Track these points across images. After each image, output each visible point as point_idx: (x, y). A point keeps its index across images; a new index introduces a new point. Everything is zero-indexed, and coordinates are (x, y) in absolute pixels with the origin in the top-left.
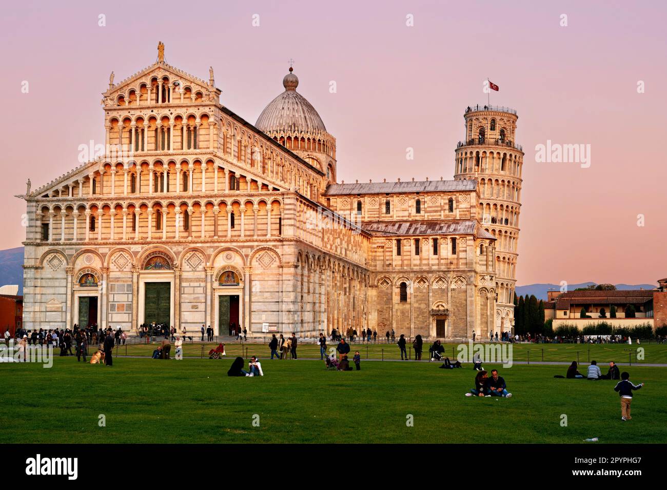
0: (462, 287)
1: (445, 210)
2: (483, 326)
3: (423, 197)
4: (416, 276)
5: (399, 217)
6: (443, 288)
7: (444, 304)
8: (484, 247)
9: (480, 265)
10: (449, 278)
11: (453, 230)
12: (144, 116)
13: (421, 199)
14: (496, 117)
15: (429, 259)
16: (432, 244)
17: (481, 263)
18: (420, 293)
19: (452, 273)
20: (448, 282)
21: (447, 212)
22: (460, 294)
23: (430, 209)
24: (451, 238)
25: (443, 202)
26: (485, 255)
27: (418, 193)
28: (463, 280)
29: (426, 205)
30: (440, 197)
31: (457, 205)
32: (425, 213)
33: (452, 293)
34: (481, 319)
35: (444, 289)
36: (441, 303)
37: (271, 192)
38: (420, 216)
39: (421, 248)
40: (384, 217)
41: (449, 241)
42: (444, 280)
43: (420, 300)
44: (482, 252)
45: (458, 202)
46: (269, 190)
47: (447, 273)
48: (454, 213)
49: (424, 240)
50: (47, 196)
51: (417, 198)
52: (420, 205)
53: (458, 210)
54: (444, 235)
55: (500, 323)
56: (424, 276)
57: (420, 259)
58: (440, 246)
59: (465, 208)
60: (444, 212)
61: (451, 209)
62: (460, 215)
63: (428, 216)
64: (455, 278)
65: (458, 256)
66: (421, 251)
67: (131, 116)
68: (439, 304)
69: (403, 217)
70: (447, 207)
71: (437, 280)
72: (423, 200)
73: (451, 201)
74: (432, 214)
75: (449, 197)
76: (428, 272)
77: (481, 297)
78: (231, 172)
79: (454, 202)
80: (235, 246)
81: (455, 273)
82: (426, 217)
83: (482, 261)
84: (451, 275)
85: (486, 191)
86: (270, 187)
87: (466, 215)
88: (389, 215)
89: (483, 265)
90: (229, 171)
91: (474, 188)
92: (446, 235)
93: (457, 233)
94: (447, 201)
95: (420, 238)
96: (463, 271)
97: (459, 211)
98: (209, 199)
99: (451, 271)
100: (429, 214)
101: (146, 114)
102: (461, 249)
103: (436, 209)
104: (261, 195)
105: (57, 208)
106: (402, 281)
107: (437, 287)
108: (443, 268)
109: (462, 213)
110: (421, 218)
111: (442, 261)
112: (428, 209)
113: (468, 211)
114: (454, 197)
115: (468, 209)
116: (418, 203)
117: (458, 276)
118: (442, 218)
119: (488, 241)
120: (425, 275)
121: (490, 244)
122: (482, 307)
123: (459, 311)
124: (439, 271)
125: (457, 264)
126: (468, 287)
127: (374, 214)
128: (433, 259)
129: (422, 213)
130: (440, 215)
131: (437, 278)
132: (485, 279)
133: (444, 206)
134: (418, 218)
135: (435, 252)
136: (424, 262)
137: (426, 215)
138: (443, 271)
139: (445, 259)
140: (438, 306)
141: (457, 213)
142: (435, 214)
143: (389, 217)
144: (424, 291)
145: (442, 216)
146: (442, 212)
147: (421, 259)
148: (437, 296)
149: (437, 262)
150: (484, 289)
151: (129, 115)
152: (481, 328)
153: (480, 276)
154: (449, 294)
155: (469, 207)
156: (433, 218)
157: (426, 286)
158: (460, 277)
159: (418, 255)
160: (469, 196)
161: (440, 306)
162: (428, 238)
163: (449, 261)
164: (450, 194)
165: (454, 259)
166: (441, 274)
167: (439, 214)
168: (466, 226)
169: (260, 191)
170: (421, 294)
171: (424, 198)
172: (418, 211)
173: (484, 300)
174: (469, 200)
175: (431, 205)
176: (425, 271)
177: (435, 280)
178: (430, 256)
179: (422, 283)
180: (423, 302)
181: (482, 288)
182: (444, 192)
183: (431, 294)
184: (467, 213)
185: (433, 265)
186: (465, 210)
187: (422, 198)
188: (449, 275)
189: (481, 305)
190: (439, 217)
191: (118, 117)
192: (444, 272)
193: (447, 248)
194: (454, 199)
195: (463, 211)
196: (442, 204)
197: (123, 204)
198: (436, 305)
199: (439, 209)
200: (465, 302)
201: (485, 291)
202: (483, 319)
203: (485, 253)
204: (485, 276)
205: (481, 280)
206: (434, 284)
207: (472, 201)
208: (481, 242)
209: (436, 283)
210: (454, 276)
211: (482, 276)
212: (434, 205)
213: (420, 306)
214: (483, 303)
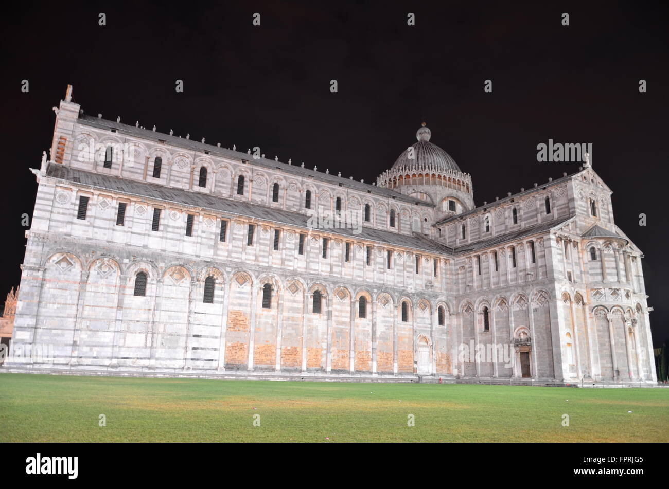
0: (545, 305)
1: (542, 212)
2: (605, 362)
3: (519, 204)
4: (495, 297)
5: (497, 232)
6: (524, 308)
7: (526, 331)
8: (597, 250)
9: (591, 275)
10: (529, 295)
15: (508, 274)
16: (510, 254)
17: (590, 272)
18: (501, 318)
19: (531, 287)
20: (528, 300)
21: (544, 214)
22: (543, 316)
23: (526, 216)
24: (528, 242)
25: (538, 203)
26: (598, 261)
27: (513, 201)
29: (522, 212)
30: (535, 199)
31: (553, 204)
32: (521, 221)
33: (534, 315)
34: (601, 351)
35: (525, 311)
36: (523, 330)
38: (517, 226)
39: (500, 261)
40: (484, 236)
41: (527, 246)
42: (524, 298)
43: (501, 329)
44: (594, 257)
45: (554, 199)
47: (526, 288)
48: (552, 213)
49: (501, 251)
51: (513, 207)
52: (516, 214)
53: (555, 209)
54: (518, 240)
56: (503, 296)
58: (518, 255)
59: (564, 204)
60: (541, 215)
61: (548, 211)
62: (558, 214)
63: (525, 224)
64: (536, 294)
65: (537, 263)
66: (500, 265)
68: (520, 331)
69: (501, 231)
70: (543, 208)
71: (517, 300)
72: (518, 208)
73: (547, 201)
74: (529, 221)
75: (545, 196)
76: (508, 288)
77: (598, 319)
79: (550, 200)
81: (535, 287)
82: (522, 226)
83: (594, 269)
84: (530, 290)
87: (565, 212)
88: (488, 233)
89: (597, 274)
92: (521, 239)
94: (544, 202)
96: (543, 283)
97: (557, 210)
100: (526, 222)
102: (540, 254)
103: (532, 214)
106: (483, 306)
107: (518, 309)
108: (521, 282)
109: (559, 211)
110: (519, 228)
111: (521, 274)
112: (524, 216)
113: (566, 207)
114: (549, 195)
115: (566, 205)
116: (514, 211)
117: (539, 292)
118: (540, 222)
119: (602, 242)
120: (504, 294)
121: (608, 244)
122: (601, 333)
123: (544, 339)
124: (518, 288)
125: (537, 275)
126: (551, 304)
127: (476, 235)
128: (512, 273)
129: (519, 222)
130: (537, 221)
131: (517, 297)
132: (601, 294)
133: (540, 209)
134: (515, 230)
135: (514, 264)
136: (502, 278)
137: (523, 223)
138: (521, 287)
139: (524, 270)
140: (520, 335)
141: (555, 213)
142: (531, 220)
143: (488, 235)
144: (506, 315)
145: (540, 220)
146: (539, 215)
148: (519, 320)
149: (515, 276)
150: (601, 308)
153: (592, 289)
154: (532, 315)
155: (566, 201)
156: (531, 225)
157: (506, 309)
158: (542, 291)
159: (497, 270)
160: (565, 188)
161: (522, 334)
162: (504, 248)
163: (527, 273)
164: (544, 191)
165: (533, 268)
166: (520, 291)
167: (535, 219)
172: (516, 220)
173: (603, 324)
174: (566, 193)
175: (527, 210)
176: (502, 290)
177: (515, 300)
178: (509, 269)
180: (504, 329)
181: (597, 306)
182: (537, 191)
183: (512, 319)
184: (567, 209)
185: (510, 280)
186: (564, 206)
187: (517, 206)
188: (528, 291)
189: (599, 331)
190: (535, 223)
193: (525, 256)
194: (550, 197)
195: (562, 209)
196: (538, 206)
198: (518, 333)
199: (535, 213)
200: (548, 326)
201: (605, 311)
202: (605, 351)
203: (598, 259)
204: (601, 289)
205: (595, 295)
206: (514, 304)
207: (569, 193)
208: (589, 244)
209: (517, 304)
210: (535, 292)
211: (596, 289)
212: (530, 210)
213: (502, 335)
214: (601, 328)
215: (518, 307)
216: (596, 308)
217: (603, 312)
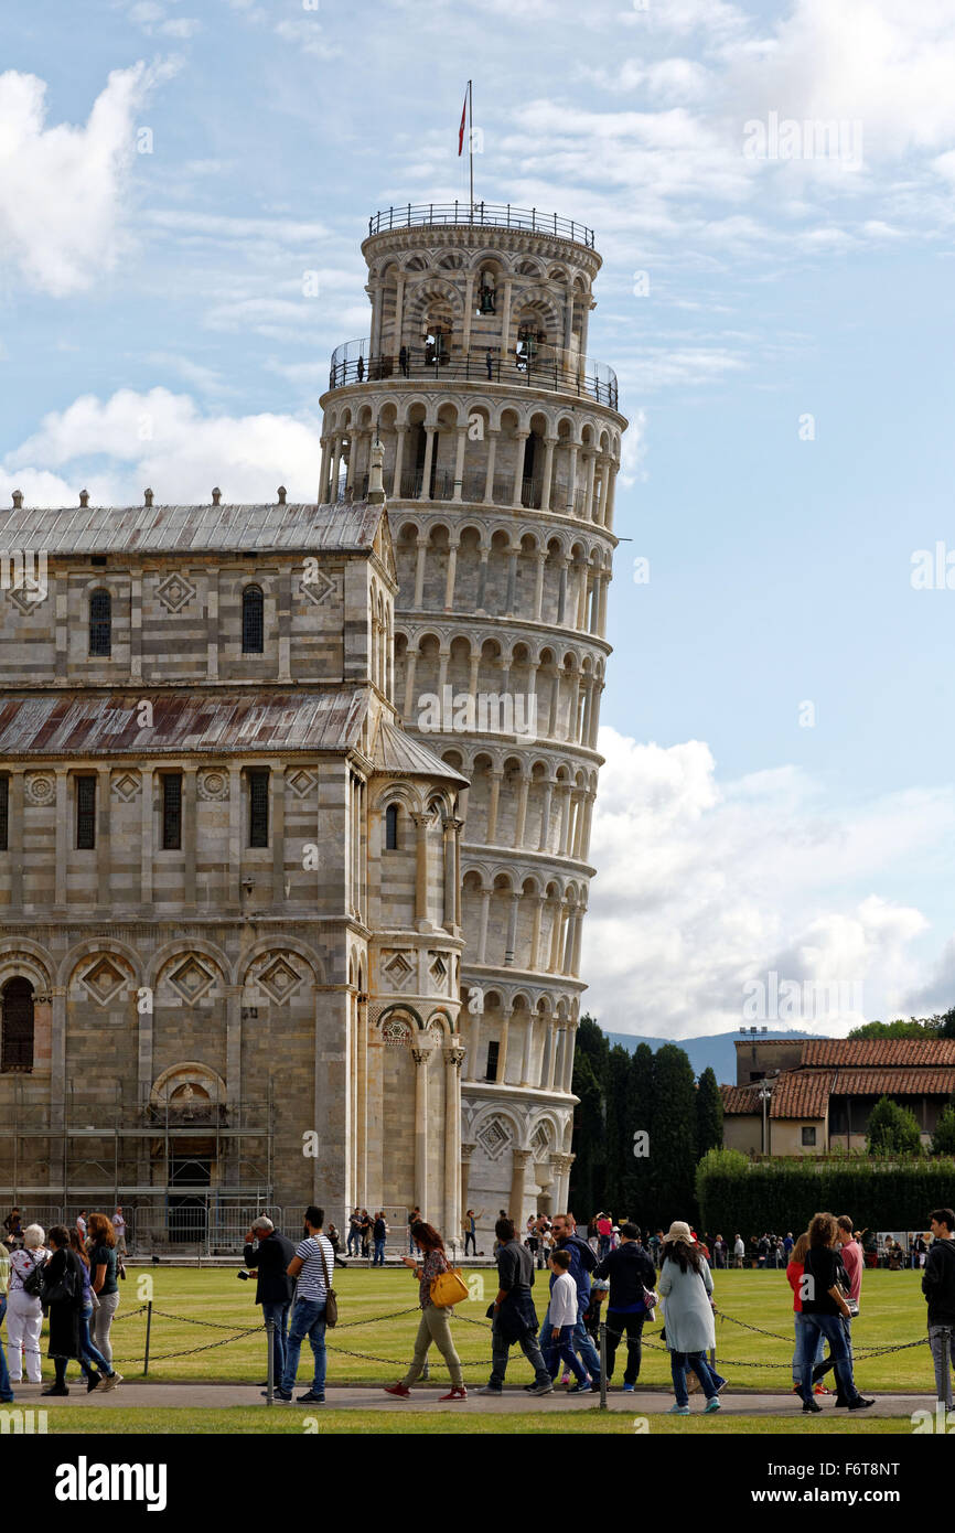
0: (294, 1002)
1: (225, 639)
2: (394, 1188)
3: (125, 579)
4: (78, 949)
6: (204, 1003)
7: (206, 1085)
8: (405, 814)
9: (385, 899)
10: (233, 957)
11: (255, 732)
13: (112, 590)
14: (504, 255)
15: (137, 869)
16: (158, 795)
17: (388, 889)
18: (96, 1027)
19: (247, 934)
20: (226, 976)
21: (235, 650)
22: (282, 1036)
23: (157, 635)
24: (244, 769)
25: (215, 603)
26: (408, 854)
27: (99, 559)
28: (300, 968)
29: (137, 617)
30: (202, 582)
31: (281, 619)
32: (133, 652)
33: (243, 1031)
34: (386, 1154)
35: (208, 1013)
36: (192, 1078)
38: (110, 667)
39: (107, 814)
41: (235, 783)
42: (207, 967)
43: (93, 1063)
44: (393, 841)
45: (287, 602)
47: (221, 934)
48: (267, 655)
49: (119, 777)
51: (93, 585)
52: (108, 614)
53: (285, 642)
54: (210, 755)
55: (508, 1179)
56: (113, 949)
57: (98, 869)
58: (193, 808)
59: (320, 633)
60: (221, 649)
61: (253, 640)
62: (293, 663)
63: (145, 667)
64: (260, 958)
65: (280, 850)
66: (106, 831)
68: (182, 1079)
70: (235, 626)
71: (176, 968)
72: (124, 593)
73: (252, 602)
74: (163, 658)
75: (247, 580)
76: (137, 929)
77: (387, 1050)
79: (269, 604)
81: (263, 937)
82: (136, 670)
83: (394, 880)
84: (241, 944)
85: (451, 582)
87: (323, 663)
89: (400, 899)
91: (361, 541)
92: (223, 756)
93: (272, 743)
94: (236, 601)
95: (102, 767)
96: (301, 928)
97: (293, 648)
99: (241, 926)
100: (150, 659)
102: (293, 821)
103: (185, 635)
106: (12, 974)
107: (177, 1003)
108: (207, 911)
109: (305, 655)
110: (123, 675)
111: (203, 878)
112: (146, 636)
113: (331, 647)
114: (267, 583)
115: (331, 640)
116: (101, 605)
117: (273, 952)
118: (213, 677)
119: (423, 790)
120: (118, 944)
121: (435, 802)
122: (392, 1097)
123: (278, 1115)
124: (186, 927)
125: (274, 892)
126: (322, 1000)
128: (161, 870)
129: (119, 652)
130: (203, 666)
131: (176, 958)
132: (405, 967)
133: (220, 624)
134: (97, 678)
135: (170, 839)
136: (120, 882)
137: (137, 661)
138: (203, 926)
139: (219, 867)
140: (179, 1092)
141: (279, 655)
142: (177, 658)
144: (116, 1018)
145: (213, 669)
146: (213, 648)
147: (105, 869)
148: (179, 1042)
149: (173, 881)
150: (403, 1013)
152: (385, 1195)
153: (384, 950)
154: (234, 1034)
155: (338, 626)
156: (173, 675)
157: (124, 997)
158: (287, 952)
159: (91, 846)
160: (335, 577)
161: (189, 1093)
162: (134, 770)
163: (233, 880)
164: (249, 565)
165: (258, 866)
166: (197, 941)
167: (195, 657)
168: (320, 714)
170: (98, 1034)
171: (129, 585)
172: (100, 641)
173: (403, 1066)
174: (338, 595)
175: (158, 615)
176: (118, 927)
177: (165, 966)
178: (147, 852)
179: (106, 979)
180: (108, 1070)
181: (392, 1008)
182: (221, 556)
183: (146, 1035)
184: (330, 655)
185: (156, 896)
186: (321, 640)
187: (120, 585)
188: (232, 946)
189: (387, 1088)
190: (199, 674)
192: (210, 929)
193: (227, 816)
194: (266, 589)
195: (311, 647)
196: (213, 614)
198: (173, 1087)
199: (199, 634)
200: (303, 1071)
201: (409, 1024)
202: (398, 1155)
203: (408, 847)
204: (408, 950)
205: (390, 968)
206: (161, 985)
207: (351, 600)
208: (391, 791)
209: (171, 983)
210: (258, 951)
211: (395, 950)
212: (174, 617)
213: (93, 1091)
214: (394, 1080)
215: (176, 995)
216: (387, 1015)
217: (405, 1027)
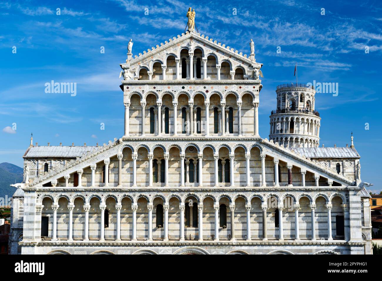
12: (173, 93)
37: (331, 187)
46: (328, 185)
50: (49, 184)
67: (157, 92)
78: (280, 162)
80: (289, 250)
86: (330, 181)
90: (280, 161)
98: (257, 193)
101: (177, 91)
104: (320, 190)
105: (63, 201)
151: (155, 91)
169: (318, 187)
191: (141, 93)
197: (148, 196)
